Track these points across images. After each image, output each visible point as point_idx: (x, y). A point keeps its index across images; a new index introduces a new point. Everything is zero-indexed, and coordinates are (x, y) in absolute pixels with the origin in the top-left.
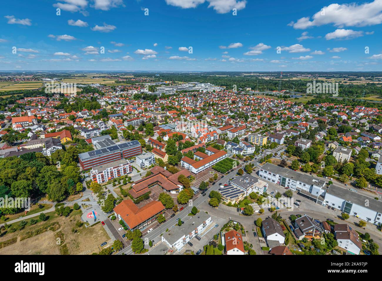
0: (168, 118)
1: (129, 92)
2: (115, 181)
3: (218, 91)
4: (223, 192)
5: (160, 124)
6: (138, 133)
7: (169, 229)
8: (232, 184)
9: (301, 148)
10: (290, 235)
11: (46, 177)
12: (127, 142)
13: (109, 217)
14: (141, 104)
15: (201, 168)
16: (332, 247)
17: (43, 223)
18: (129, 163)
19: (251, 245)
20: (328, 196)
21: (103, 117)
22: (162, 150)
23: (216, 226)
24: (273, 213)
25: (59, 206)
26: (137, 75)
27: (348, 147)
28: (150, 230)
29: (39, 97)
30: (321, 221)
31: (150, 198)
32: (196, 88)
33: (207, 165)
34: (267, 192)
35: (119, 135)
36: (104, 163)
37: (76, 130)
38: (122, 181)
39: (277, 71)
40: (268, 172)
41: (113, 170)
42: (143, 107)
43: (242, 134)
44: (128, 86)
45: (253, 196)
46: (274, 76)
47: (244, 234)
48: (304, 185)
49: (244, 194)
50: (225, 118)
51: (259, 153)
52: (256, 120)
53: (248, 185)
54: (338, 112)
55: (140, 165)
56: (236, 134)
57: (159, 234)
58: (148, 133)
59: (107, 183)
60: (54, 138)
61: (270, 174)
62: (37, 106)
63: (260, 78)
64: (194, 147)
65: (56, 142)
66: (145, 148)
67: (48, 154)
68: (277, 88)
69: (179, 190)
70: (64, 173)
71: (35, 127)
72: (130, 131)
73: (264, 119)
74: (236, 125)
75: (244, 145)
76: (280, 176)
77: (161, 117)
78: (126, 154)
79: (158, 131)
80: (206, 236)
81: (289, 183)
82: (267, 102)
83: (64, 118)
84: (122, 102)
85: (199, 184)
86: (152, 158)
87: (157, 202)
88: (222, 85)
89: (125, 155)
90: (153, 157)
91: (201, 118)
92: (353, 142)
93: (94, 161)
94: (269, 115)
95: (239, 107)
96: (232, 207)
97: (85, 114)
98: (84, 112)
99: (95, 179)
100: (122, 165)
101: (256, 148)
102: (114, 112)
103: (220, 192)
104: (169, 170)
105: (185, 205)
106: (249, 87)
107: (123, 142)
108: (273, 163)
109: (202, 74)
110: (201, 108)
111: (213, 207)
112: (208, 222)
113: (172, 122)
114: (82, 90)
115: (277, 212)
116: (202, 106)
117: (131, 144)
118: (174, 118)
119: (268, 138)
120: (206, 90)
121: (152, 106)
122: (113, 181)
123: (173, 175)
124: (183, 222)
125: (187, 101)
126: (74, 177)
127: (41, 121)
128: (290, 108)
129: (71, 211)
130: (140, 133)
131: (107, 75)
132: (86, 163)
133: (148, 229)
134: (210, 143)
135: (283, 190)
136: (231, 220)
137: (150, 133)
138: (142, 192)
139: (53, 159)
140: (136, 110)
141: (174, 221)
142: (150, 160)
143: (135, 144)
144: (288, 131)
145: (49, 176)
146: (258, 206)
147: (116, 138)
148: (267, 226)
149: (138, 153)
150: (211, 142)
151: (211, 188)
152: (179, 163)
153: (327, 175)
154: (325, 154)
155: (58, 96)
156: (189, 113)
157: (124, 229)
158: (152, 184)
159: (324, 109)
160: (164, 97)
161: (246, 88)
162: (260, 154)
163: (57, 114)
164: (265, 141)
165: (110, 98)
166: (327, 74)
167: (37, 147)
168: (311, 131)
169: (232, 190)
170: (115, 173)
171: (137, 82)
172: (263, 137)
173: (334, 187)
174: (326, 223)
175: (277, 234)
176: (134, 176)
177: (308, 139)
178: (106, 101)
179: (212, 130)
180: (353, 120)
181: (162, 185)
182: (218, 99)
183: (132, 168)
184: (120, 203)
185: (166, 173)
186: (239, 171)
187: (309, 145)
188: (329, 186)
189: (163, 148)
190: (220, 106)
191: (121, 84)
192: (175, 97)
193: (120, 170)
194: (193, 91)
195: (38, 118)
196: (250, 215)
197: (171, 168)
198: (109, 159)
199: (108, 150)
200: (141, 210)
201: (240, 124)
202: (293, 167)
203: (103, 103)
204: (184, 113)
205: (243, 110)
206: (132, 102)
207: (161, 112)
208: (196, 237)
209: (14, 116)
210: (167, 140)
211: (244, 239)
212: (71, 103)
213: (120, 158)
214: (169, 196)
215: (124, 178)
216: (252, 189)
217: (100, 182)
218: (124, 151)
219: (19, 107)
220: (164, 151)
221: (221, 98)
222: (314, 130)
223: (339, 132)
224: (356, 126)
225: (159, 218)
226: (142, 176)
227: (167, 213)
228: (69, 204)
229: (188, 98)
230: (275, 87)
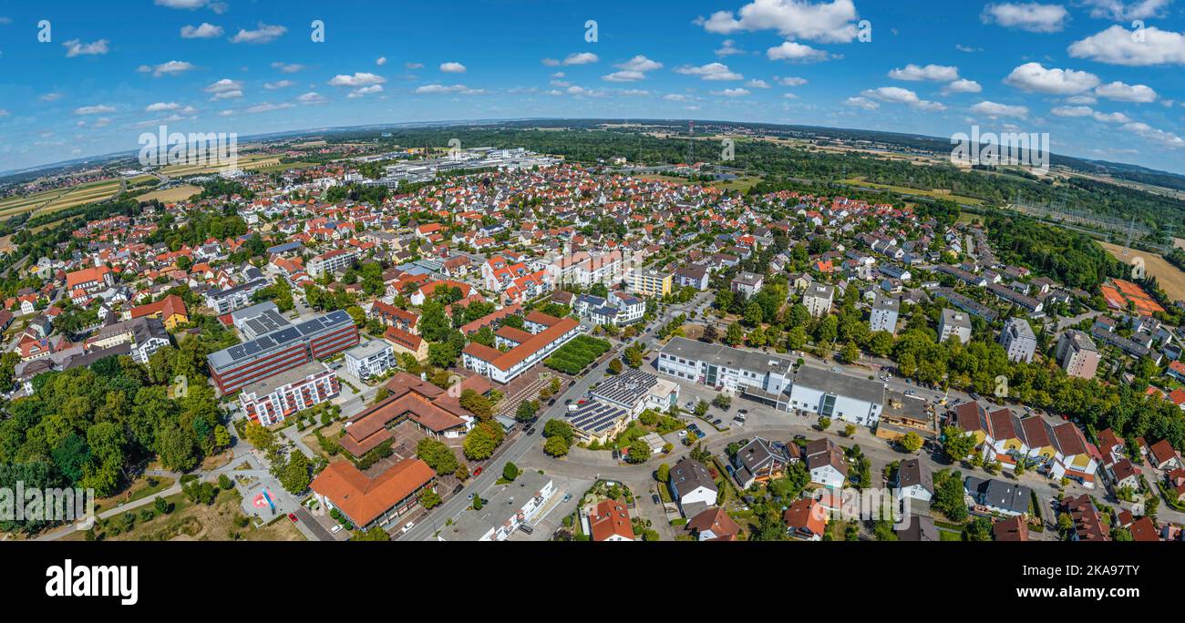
0: (419, 244)
1: (315, 185)
2: (302, 418)
3: (545, 166)
4: (577, 420)
5: (398, 261)
6: (344, 291)
7: (454, 519)
8: (596, 398)
9: (745, 294)
10: (728, 484)
11: (147, 413)
12: (318, 316)
13: (303, 504)
14: (347, 212)
15: (516, 367)
16: (802, 486)
17: (164, 518)
18: (329, 370)
19: (649, 521)
20: (796, 388)
21: (254, 255)
22: (411, 330)
23: (566, 498)
24: (692, 447)
25: (188, 480)
26: (334, 138)
27: (827, 283)
28: (408, 525)
29: (113, 217)
30: (784, 443)
31: (396, 454)
32: (489, 161)
33: (531, 358)
34: (678, 404)
35: (296, 299)
36: (268, 374)
37: (194, 295)
38: (318, 418)
39: (680, 118)
40: (678, 359)
41: (293, 390)
42: (351, 219)
43: (612, 272)
44: (312, 168)
45: (648, 420)
46: (675, 130)
47: (631, 504)
48: (754, 376)
49: (627, 416)
50: (567, 234)
51: (655, 316)
52: (643, 235)
53: (635, 395)
54: (807, 209)
55: (357, 374)
56: (597, 275)
57: (431, 533)
58: (370, 290)
59: (284, 423)
60: (150, 317)
61: (683, 362)
62: (110, 239)
63: (644, 134)
64: (492, 317)
65: (156, 328)
66: (366, 328)
67: (143, 357)
68: (685, 157)
69: (466, 428)
70: (184, 404)
71: (111, 291)
72: (323, 288)
73: (661, 232)
74: (597, 251)
75: (618, 299)
76: (704, 365)
77: (400, 242)
78: (319, 348)
79: (396, 280)
80: (545, 522)
81: (723, 377)
82: (665, 192)
83: (166, 266)
84: (300, 212)
85: (516, 409)
86: (387, 353)
87: (413, 461)
88: (554, 153)
89: (316, 350)
90: (390, 350)
91: (506, 240)
92: (834, 272)
93: (245, 370)
94: (671, 221)
95: (602, 205)
96: (601, 451)
97: (212, 250)
98: (210, 245)
99: (253, 417)
100: (312, 377)
101: (648, 304)
102: (281, 239)
103: (569, 420)
104: (433, 382)
105: (486, 461)
106: (621, 156)
107: (309, 316)
108: (688, 335)
109: (502, 126)
110: (503, 212)
111: (555, 457)
112: (546, 492)
113: (429, 255)
114: (203, 189)
115: (700, 443)
116: (507, 207)
117: (330, 321)
118: (435, 243)
119: (673, 278)
120: (516, 166)
121: (375, 217)
122: (296, 419)
123: (445, 393)
124: (487, 501)
125: (467, 197)
126: (205, 412)
127: (120, 277)
128: (716, 205)
129: (216, 491)
130: (350, 290)
131: (260, 146)
132: (226, 377)
133: (403, 524)
134: (533, 301)
135: (710, 394)
136: (600, 480)
137: (375, 287)
138: (372, 442)
139: (154, 371)
140: (335, 228)
141: (462, 501)
142: (382, 359)
143: (338, 321)
144: (716, 259)
145: (153, 413)
146: (660, 439)
147: (290, 309)
148: (681, 476)
149: (348, 343)
150: (536, 300)
151: (547, 415)
152: (458, 360)
153: (794, 346)
154: (789, 302)
155: (151, 212)
156: (474, 228)
157: (345, 527)
158: (396, 420)
159: (783, 205)
160: (405, 190)
161: (613, 158)
162: (659, 316)
163: (151, 257)
164: (667, 283)
165: (269, 205)
166: (779, 129)
167: (120, 342)
168: (761, 253)
169: (597, 411)
170: (298, 397)
171: (334, 156)
172: (661, 276)
173: (806, 370)
174: (793, 445)
175: (701, 488)
176: (345, 404)
177: (756, 272)
178: (258, 214)
179: (536, 269)
180: (832, 227)
181: (420, 420)
182: (548, 187)
183: (338, 384)
184: (322, 470)
185: (429, 390)
186: (611, 364)
187: (758, 285)
188: (798, 370)
189: (412, 324)
190: (552, 204)
191: (293, 165)
192: (434, 189)
193: (308, 390)
194: (482, 170)
195: (114, 270)
196: (644, 461)
197: (440, 375)
198: (279, 363)
199: (274, 341)
200: (376, 482)
201: (606, 247)
202: (729, 341)
203: (253, 219)
204: (460, 230)
205: (610, 212)
206: (323, 210)
207: (401, 229)
208: (521, 528)
209: (70, 271)
210: (422, 303)
211: (633, 513)
212: (180, 226)
213: (305, 360)
214: (441, 444)
215: (323, 410)
216: (645, 402)
217: (266, 424)
218: (312, 342)
219: (77, 247)
220: (416, 333)
221: (555, 184)
222: (767, 251)
223: (811, 253)
224: (838, 239)
225: (424, 498)
226: (367, 402)
227: (443, 484)
228: (207, 477)
229: (470, 189)
230: (680, 155)
